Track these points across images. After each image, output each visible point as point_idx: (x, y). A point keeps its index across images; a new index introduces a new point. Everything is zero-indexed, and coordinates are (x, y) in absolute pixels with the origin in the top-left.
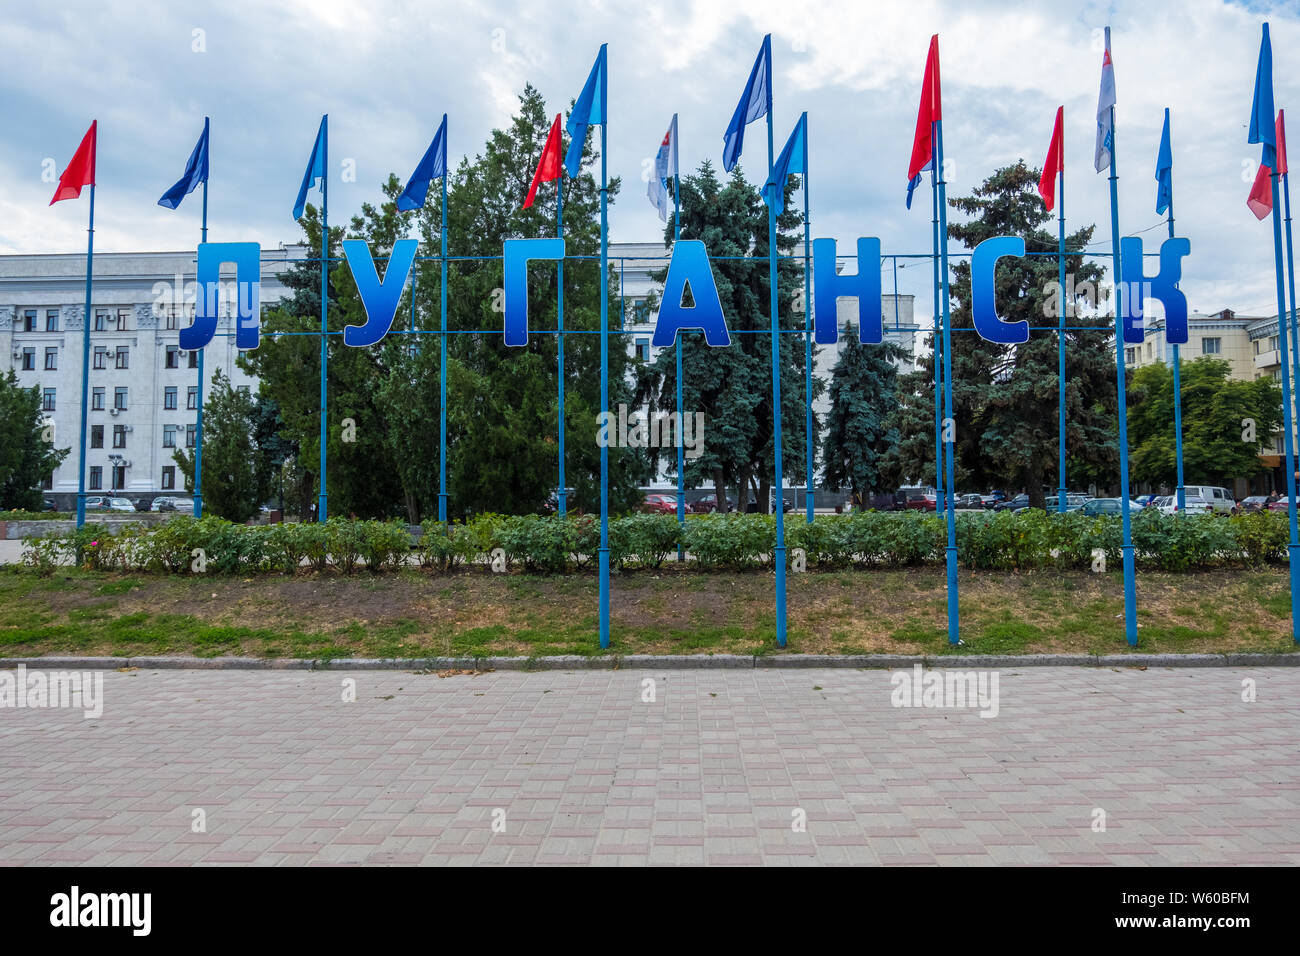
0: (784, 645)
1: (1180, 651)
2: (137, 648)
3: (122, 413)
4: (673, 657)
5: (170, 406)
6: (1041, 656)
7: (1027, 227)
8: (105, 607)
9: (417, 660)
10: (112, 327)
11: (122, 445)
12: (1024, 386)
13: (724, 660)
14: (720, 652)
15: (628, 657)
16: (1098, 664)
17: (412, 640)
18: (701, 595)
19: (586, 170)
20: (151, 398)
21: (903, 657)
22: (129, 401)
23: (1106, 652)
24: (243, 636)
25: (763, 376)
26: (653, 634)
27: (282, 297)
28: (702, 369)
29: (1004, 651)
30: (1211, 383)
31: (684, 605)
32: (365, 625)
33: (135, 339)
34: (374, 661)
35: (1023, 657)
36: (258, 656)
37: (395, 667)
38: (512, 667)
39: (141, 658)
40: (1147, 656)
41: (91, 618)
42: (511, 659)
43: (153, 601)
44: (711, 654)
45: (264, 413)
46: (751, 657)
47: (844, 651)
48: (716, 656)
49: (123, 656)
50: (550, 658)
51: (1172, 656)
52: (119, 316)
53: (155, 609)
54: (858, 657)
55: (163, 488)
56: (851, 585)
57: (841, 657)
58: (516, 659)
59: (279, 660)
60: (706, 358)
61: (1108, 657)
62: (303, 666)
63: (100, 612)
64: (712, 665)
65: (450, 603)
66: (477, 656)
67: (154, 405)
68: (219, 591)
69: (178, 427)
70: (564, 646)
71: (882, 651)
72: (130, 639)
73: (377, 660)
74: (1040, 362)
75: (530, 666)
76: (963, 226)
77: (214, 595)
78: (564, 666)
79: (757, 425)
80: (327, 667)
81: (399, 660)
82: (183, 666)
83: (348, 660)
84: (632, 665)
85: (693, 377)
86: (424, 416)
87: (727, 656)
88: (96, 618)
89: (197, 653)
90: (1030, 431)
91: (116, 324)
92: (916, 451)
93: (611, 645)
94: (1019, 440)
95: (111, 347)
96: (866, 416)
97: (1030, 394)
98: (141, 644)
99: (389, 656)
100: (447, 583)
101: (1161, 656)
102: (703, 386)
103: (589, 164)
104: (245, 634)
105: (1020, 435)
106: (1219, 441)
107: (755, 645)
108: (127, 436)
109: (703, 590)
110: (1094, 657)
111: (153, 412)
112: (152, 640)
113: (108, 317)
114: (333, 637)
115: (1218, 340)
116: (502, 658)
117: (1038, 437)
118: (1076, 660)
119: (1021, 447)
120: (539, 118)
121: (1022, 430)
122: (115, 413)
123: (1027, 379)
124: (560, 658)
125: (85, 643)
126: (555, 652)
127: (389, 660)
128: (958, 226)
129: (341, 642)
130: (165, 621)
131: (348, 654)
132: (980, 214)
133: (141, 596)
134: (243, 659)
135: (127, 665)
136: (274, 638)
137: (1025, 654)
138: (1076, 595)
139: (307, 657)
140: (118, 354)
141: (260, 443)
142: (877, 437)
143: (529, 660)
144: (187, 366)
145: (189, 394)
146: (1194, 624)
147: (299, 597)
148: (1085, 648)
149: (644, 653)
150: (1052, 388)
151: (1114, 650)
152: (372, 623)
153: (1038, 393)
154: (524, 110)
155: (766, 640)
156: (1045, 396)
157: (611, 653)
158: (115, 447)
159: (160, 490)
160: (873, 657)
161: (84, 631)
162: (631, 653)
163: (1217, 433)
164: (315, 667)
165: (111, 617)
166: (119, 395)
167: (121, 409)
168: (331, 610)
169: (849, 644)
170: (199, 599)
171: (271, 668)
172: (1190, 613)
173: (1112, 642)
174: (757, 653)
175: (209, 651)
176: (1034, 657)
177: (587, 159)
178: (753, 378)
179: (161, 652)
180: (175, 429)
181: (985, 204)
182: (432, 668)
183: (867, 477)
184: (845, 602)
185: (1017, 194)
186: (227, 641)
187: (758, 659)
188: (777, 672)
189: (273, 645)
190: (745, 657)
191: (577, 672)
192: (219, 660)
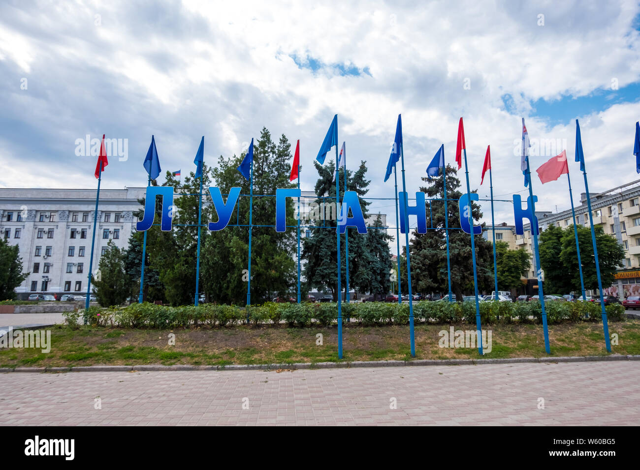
0: (414, 356)
1: (568, 356)
2: (135, 361)
3: (49, 257)
4: (371, 362)
5: (71, 255)
6: (517, 359)
7: (452, 190)
8: (112, 343)
9: (263, 365)
10: (48, 220)
11: (48, 272)
12: (456, 251)
13: (393, 363)
14: (390, 359)
15: (353, 363)
16: (539, 362)
17: (256, 356)
18: (369, 336)
19: (286, 162)
20: (62, 251)
21: (464, 360)
22: (52, 252)
23: (540, 357)
24: (181, 356)
25: (355, 246)
26: (359, 352)
27: (139, 209)
28: (332, 242)
29: (502, 357)
30: (503, 251)
31: (365, 340)
32: (233, 350)
33: (57, 226)
34: (244, 366)
35: (510, 359)
36: (192, 365)
37: (253, 368)
38: (304, 367)
39: (138, 366)
40: (556, 358)
41: (109, 349)
42: (304, 364)
43: (133, 340)
44: (387, 360)
45: (130, 259)
46: (404, 361)
47: (439, 358)
48: (389, 361)
49: (130, 365)
50: (320, 364)
51: (566, 358)
52: (51, 216)
53: (135, 344)
54: (446, 360)
55: (65, 291)
56: (429, 331)
57: (440, 361)
58: (306, 364)
59: (202, 366)
60: (333, 238)
61: (542, 358)
62: (213, 369)
63: (111, 346)
64: (388, 365)
65: (266, 340)
66: (289, 363)
67: (64, 254)
68: (161, 336)
69: (74, 264)
70: (323, 358)
71: (455, 358)
72: (131, 358)
73: (246, 366)
74: (461, 242)
75: (312, 367)
76: (427, 188)
77: (160, 338)
78: (326, 367)
79: (353, 266)
80: (224, 369)
81: (255, 365)
82: (158, 370)
83: (232, 366)
84: (355, 366)
85: (328, 246)
86: (219, 261)
87: (394, 361)
88: (110, 348)
89: (163, 363)
90: (459, 269)
91: (49, 219)
92: (415, 277)
93: (344, 357)
94: (455, 272)
95: (46, 229)
96: (377, 262)
97: (459, 254)
98: (136, 360)
99: (249, 364)
100: (261, 331)
101: (561, 358)
102: (332, 250)
103: (288, 159)
104: (182, 355)
105: (455, 270)
106: (506, 274)
107: (402, 356)
108: (50, 267)
109: (370, 334)
110: (536, 359)
111: (63, 257)
112: (140, 358)
113: (46, 216)
114: (221, 356)
115: (502, 234)
116: (300, 364)
117: (462, 271)
118: (530, 360)
119: (456, 275)
120: (269, 141)
121: (456, 269)
122: (45, 257)
123: (457, 248)
124: (325, 363)
125: (109, 360)
126: (321, 361)
127: (251, 366)
128: (426, 188)
129: (226, 358)
130: (143, 349)
131: (231, 363)
132: (433, 183)
133: (126, 338)
134: (185, 366)
135: (132, 369)
136: (196, 357)
137: (510, 358)
138: (517, 334)
139: (214, 364)
140: (49, 232)
141: (127, 271)
142: (381, 271)
143: (312, 365)
144: (80, 237)
145: (80, 250)
146: (566, 345)
147: (198, 338)
148: (532, 355)
149: (359, 361)
150: (468, 252)
151: (543, 356)
152: (236, 350)
153: (462, 254)
154: (263, 137)
155: (406, 354)
156: (465, 255)
157: (345, 361)
158: (44, 272)
159: (63, 292)
160: (452, 360)
161: (107, 354)
162: (353, 361)
163: (505, 271)
164: (218, 369)
165: (117, 348)
166: (48, 249)
167: (48, 256)
168: (215, 344)
169: (440, 355)
170: (153, 339)
171: (198, 370)
172: (563, 341)
173: (541, 353)
174: (405, 359)
175: (168, 363)
176: (514, 359)
177: (287, 158)
178: (351, 246)
179: (146, 363)
180: (72, 265)
181: (436, 180)
182: (270, 369)
183: (377, 287)
184: (429, 338)
185: (447, 176)
186: (175, 358)
187: (406, 362)
188: (415, 367)
189: (196, 359)
190: (401, 361)
191: (334, 369)
192: (174, 366)
